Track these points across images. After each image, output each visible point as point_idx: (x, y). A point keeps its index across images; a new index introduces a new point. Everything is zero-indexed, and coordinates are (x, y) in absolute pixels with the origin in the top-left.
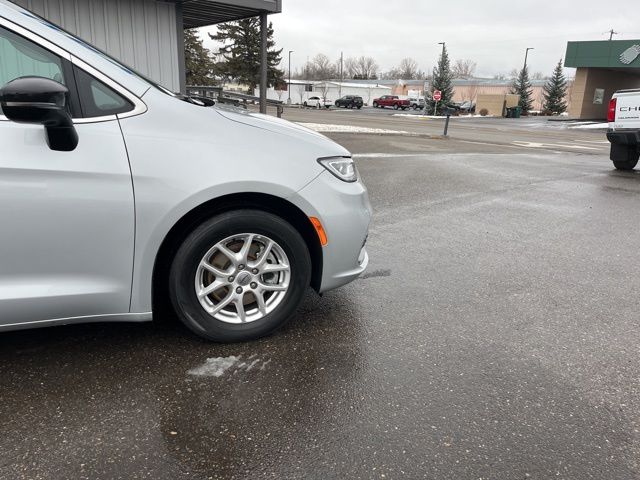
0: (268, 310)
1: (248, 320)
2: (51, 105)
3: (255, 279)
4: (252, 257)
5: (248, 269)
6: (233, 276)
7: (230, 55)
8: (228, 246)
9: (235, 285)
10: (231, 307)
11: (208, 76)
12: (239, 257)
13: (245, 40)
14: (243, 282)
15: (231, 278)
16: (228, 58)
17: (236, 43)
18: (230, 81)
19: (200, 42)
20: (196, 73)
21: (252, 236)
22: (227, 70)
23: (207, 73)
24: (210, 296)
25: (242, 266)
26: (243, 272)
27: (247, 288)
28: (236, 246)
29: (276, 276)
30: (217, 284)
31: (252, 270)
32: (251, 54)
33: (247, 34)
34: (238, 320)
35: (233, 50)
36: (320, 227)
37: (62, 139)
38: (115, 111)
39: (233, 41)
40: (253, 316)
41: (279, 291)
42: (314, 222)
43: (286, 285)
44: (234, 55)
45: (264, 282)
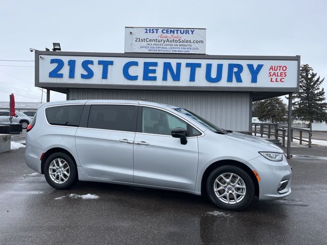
0: (238, 201)
1: (230, 203)
2: (181, 134)
3: (233, 189)
4: (232, 181)
5: (231, 185)
6: (226, 187)
7: (298, 106)
8: (225, 177)
9: (226, 190)
10: (225, 197)
11: (285, 117)
12: (228, 180)
13: (307, 98)
14: (230, 189)
15: (225, 187)
16: (296, 108)
17: (301, 100)
18: (297, 119)
19: (281, 101)
20: (278, 115)
21: (232, 174)
22: (295, 114)
23: (284, 115)
24: (219, 191)
25: (229, 184)
26: (229, 186)
27: (230, 192)
28: (227, 177)
29: (241, 190)
30: (221, 188)
31: (232, 186)
32: (310, 105)
33: (308, 95)
34: (227, 202)
35: (299, 104)
36: (257, 175)
37: (184, 142)
38: (197, 135)
39: (300, 99)
40: (232, 202)
41: (242, 195)
42: (255, 172)
43: (244, 194)
44: (300, 106)
45: (237, 191)
